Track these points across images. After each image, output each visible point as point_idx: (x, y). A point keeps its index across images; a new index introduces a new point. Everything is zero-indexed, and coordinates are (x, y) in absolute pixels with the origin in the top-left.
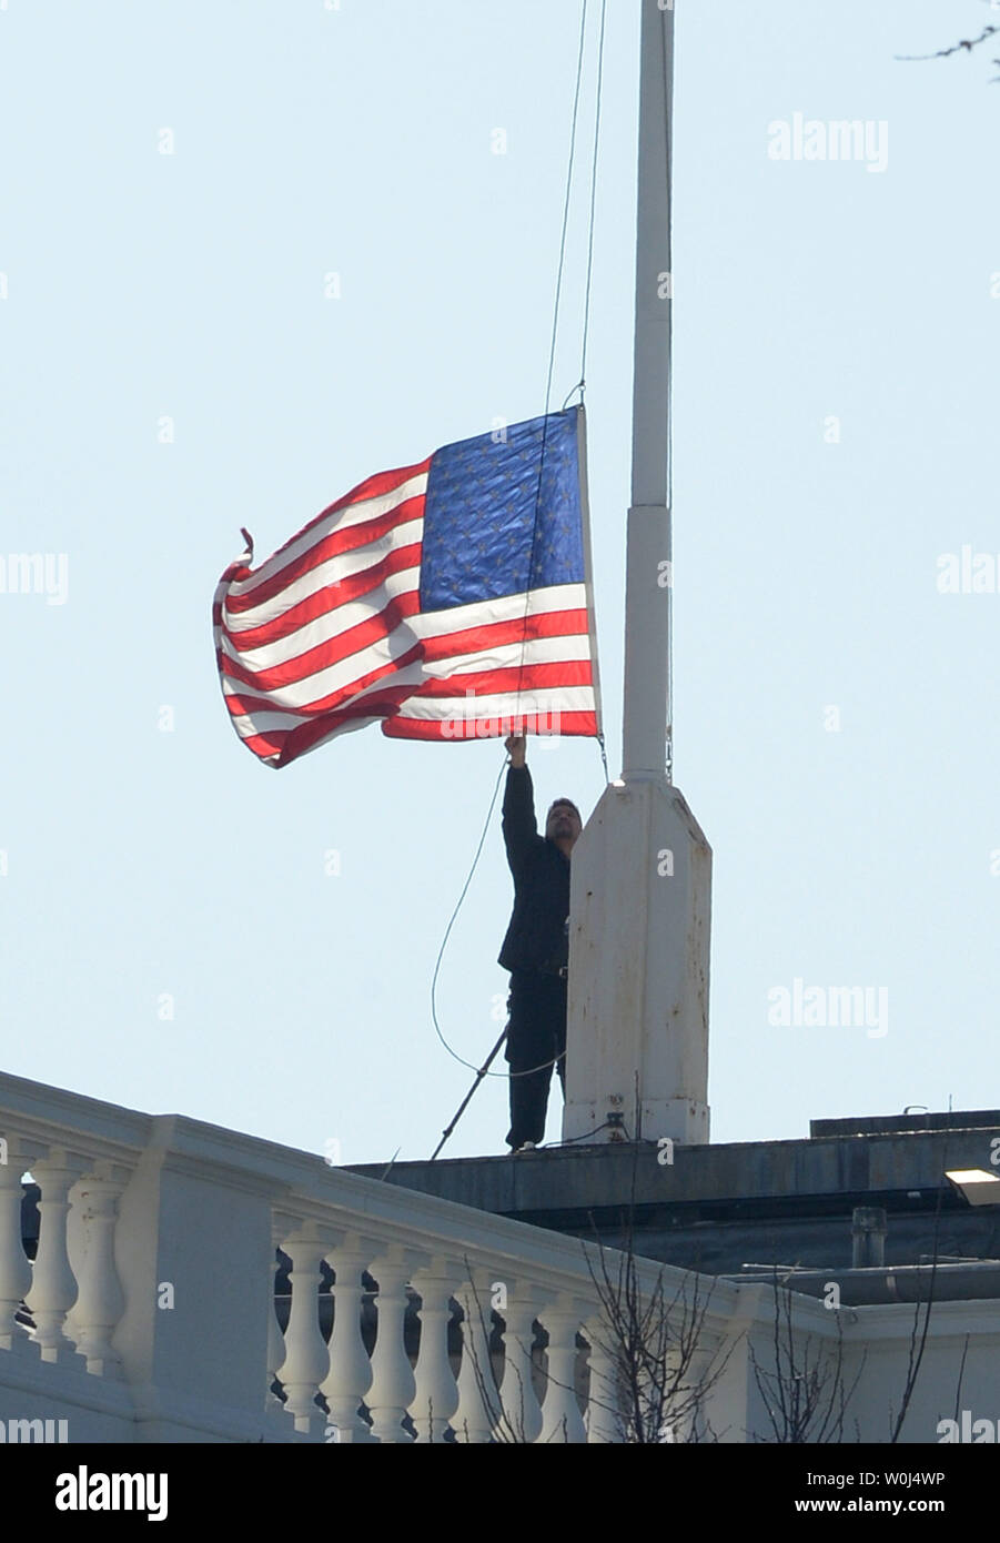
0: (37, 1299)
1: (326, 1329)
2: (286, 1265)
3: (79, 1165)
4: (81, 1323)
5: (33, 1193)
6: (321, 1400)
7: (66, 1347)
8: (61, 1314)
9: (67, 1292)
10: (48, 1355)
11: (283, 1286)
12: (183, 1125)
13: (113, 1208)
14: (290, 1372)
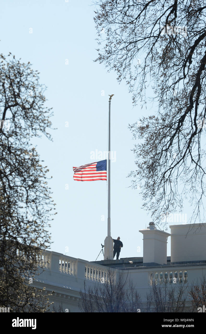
0: (69, 271)
1: (89, 272)
2: (86, 268)
3: (72, 262)
4: (72, 272)
5: (69, 264)
6: (88, 277)
7: (71, 274)
8: (71, 272)
9: (72, 270)
10: (70, 274)
11: (86, 270)
12: (79, 259)
13: (74, 265)
14: (86, 275)
